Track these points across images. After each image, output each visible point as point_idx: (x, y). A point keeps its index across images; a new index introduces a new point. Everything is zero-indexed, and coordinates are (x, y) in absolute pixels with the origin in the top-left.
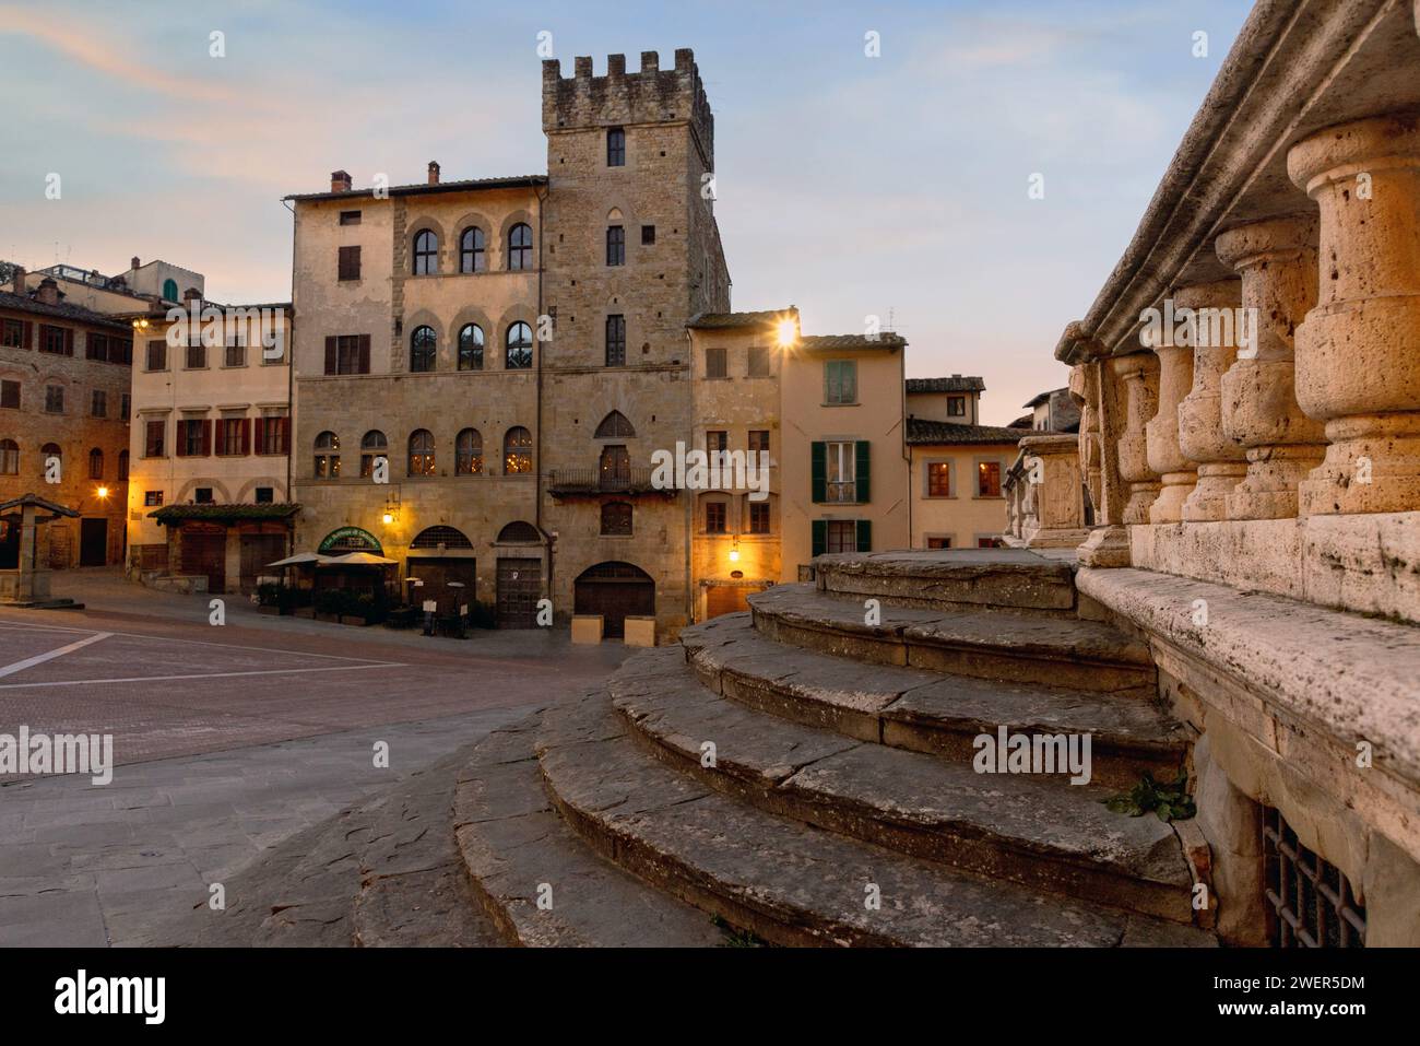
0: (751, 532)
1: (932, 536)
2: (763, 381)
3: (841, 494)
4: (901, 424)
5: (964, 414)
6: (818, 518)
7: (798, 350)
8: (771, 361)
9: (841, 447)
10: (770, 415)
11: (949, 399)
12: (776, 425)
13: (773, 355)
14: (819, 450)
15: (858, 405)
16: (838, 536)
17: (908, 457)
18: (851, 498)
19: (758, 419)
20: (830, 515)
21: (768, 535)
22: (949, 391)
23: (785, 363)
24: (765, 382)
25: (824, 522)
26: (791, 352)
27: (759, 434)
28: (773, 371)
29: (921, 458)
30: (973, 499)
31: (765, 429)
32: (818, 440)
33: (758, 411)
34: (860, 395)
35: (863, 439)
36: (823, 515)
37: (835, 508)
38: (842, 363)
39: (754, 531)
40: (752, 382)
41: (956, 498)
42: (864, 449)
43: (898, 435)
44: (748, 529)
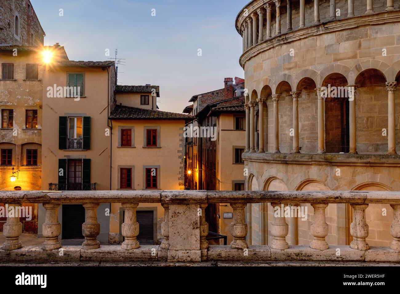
0: (27, 165)
1: (122, 167)
2: (34, 82)
3: (75, 145)
4: (107, 109)
5: (148, 104)
6: (62, 157)
7: (54, 67)
8: (39, 72)
9: (76, 119)
10: (38, 101)
11: (141, 96)
12: (41, 107)
13: (40, 68)
14: (63, 121)
15: (85, 97)
16: (73, 167)
17: (111, 126)
18: (80, 147)
19: (31, 103)
20: (68, 156)
21: (36, 167)
22: (141, 92)
23: (47, 73)
24: (36, 83)
25: (66, 159)
26: (50, 67)
27: (32, 112)
28: (40, 77)
29: (118, 127)
30: (143, 148)
31: (35, 109)
32: (63, 115)
33: (31, 99)
34: (86, 92)
35: (87, 115)
36: (65, 156)
37: (71, 152)
38: (77, 75)
39: (29, 164)
40: (28, 83)
41: (135, 148)
42: (87, 121)
43: (105, 115)
44: (25, 163)
